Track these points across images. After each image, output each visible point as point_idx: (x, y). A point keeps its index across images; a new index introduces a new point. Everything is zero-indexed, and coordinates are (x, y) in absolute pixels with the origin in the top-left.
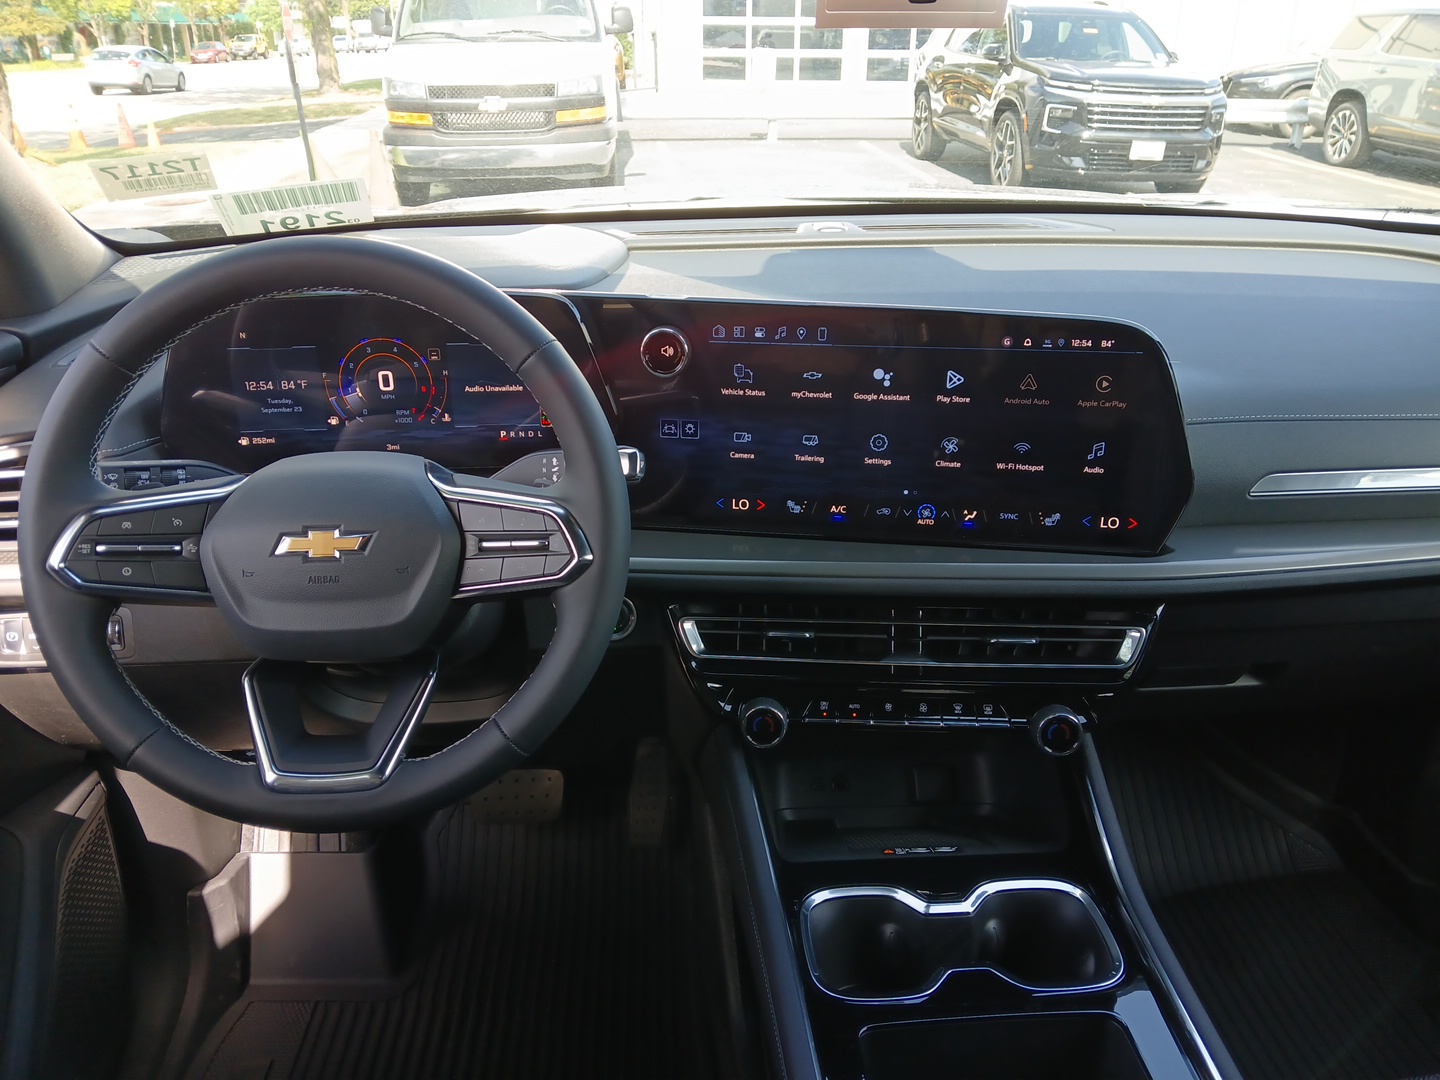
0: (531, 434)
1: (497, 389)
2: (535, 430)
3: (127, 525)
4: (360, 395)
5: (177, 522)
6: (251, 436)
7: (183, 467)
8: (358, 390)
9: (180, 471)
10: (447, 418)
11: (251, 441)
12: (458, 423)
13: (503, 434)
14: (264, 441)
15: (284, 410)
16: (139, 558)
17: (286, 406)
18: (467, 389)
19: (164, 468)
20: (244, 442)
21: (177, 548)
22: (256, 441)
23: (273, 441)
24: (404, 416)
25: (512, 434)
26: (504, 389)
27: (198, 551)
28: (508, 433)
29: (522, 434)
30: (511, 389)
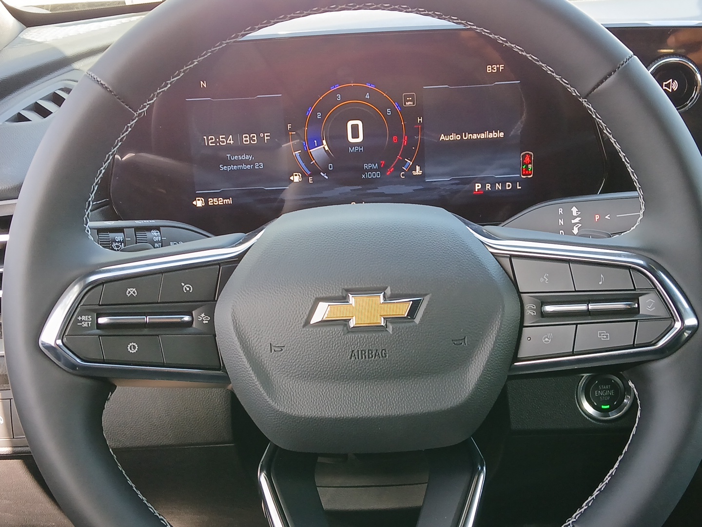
0: (509, 186)
1: (475, 136)
2: (514, 182)
3: (131, 291)
4: (327, 148)
5: (186, 287)
6: (206, 197)
7: (157, 228)
8: (324, 142)
9: (154, 233)
10: (418, 171)
11: (207, 202)
12: (430, 176)
13: (478, 186)
14: (220, 201)
15: (244, 167)
16: (146, 331)
17: (246, 162)
18: (442, 137)
19: (138, 229)
20: (199, 203)
21: (187, 318)
22: (211, 202)
23: (229, 201)
24: (371, 170)
25: (488, 187)
26: (483, 136)
27: (212, 321)
28: (483, 186)
29: (499, 187)
30: (491, 136)
